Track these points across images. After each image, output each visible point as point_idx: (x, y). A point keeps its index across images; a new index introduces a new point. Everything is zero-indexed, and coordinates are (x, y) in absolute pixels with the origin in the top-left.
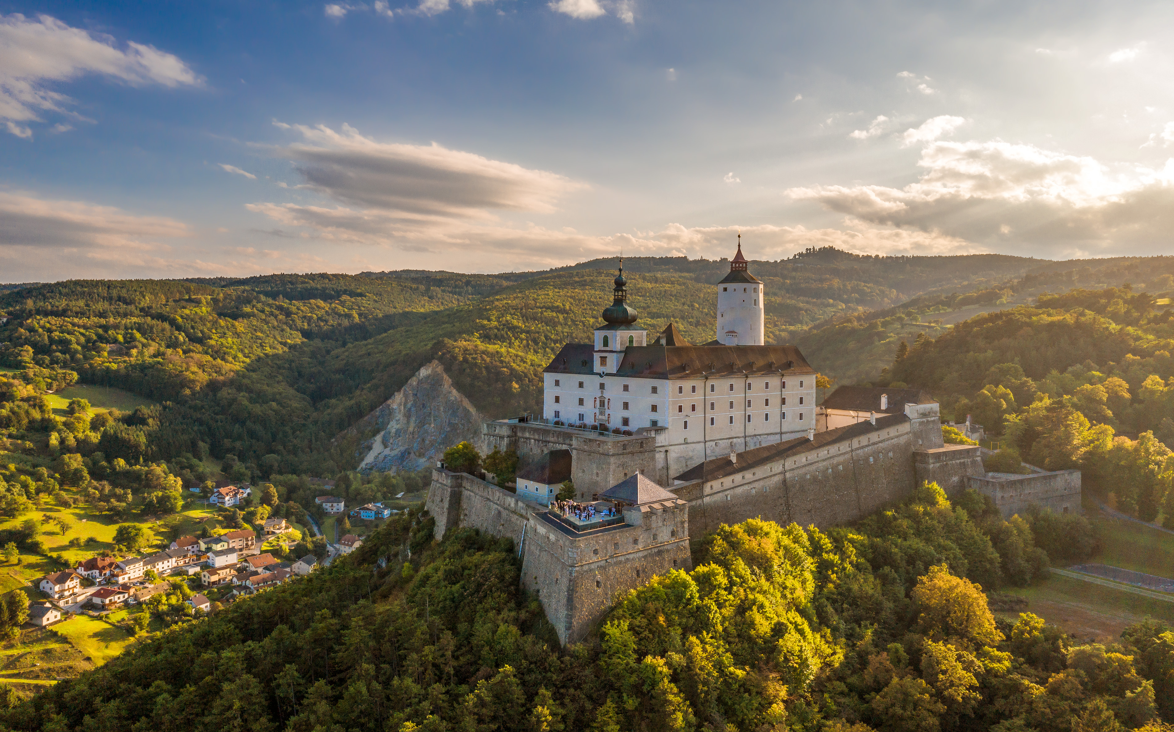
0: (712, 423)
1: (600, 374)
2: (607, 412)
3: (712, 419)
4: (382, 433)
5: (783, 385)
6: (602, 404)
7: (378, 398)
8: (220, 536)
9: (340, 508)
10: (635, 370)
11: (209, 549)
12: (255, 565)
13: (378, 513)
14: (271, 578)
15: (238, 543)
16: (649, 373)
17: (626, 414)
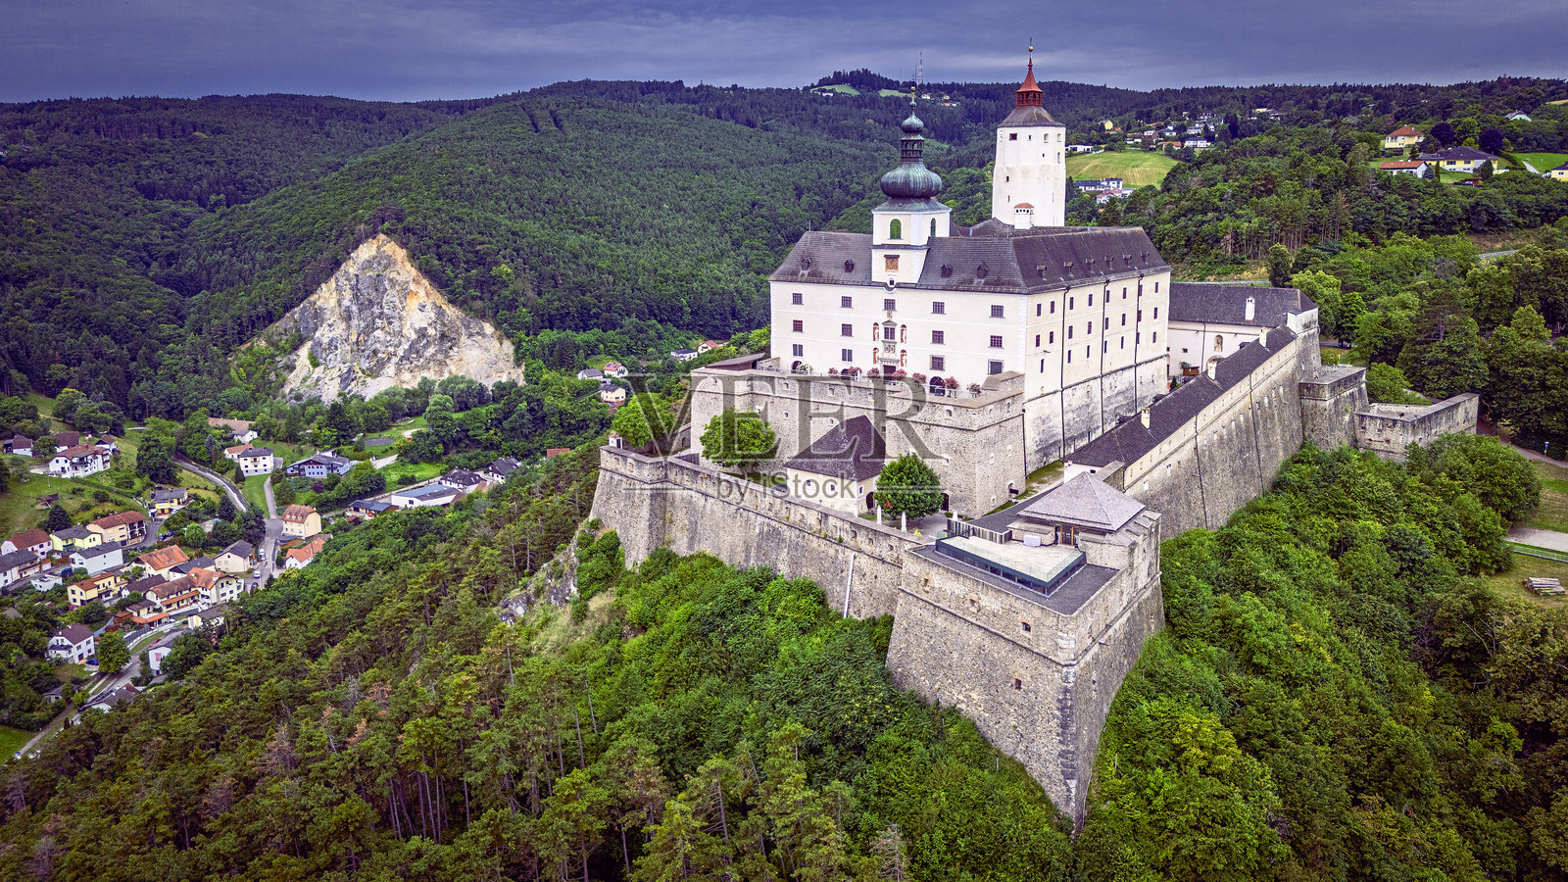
0: (1070, 359)
1: (885, 285)
2: (899, 347)
3: (1070, 352)
5: (1140, 290)
6: (889, 333)
7: (296, 291)
8: (86, 523)
9: (267, 463)
10: (955, 279)
11: (70, 549)
12: (153, 565)
13: (332, 468)
14: (188, 584)
15: (117, 533)
16: (986, 284)
17: (938, 350)
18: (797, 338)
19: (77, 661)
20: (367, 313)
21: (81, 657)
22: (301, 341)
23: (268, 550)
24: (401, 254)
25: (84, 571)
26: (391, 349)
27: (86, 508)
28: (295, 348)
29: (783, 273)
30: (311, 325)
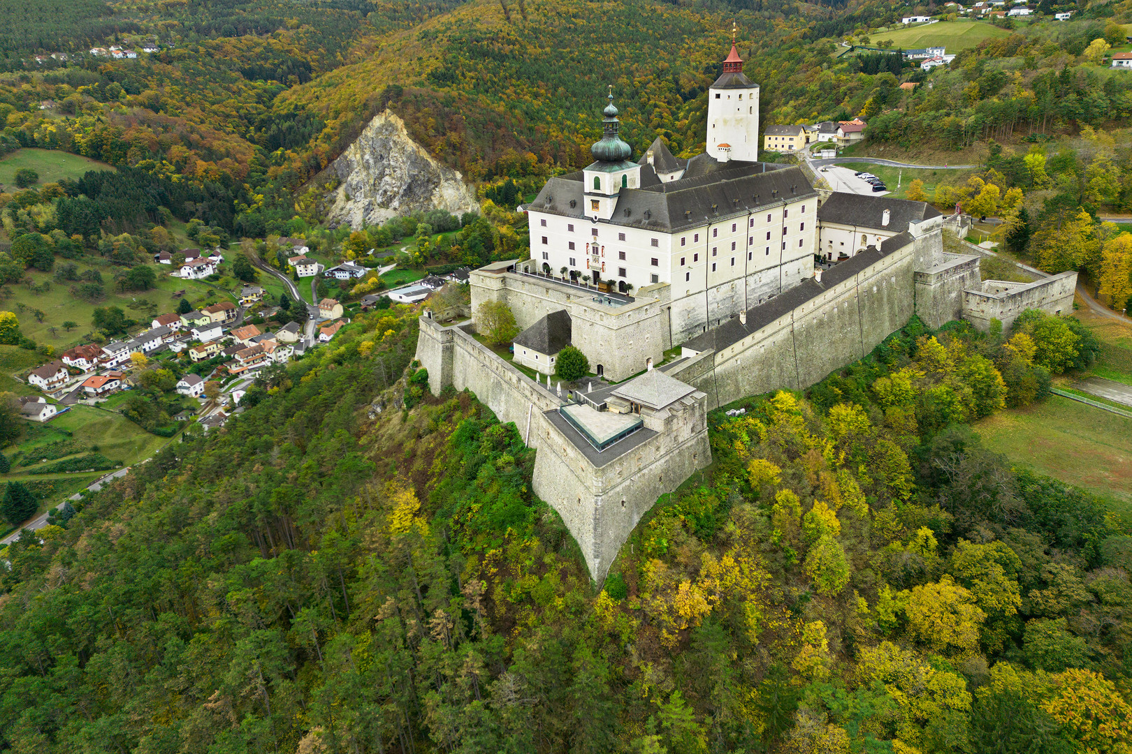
0: (714, 270)
1: (592, 219)
2: (601, 260)
3: (714, 265)
4: (344, 186)
5: (785, 214)
6: (595, 250)
7: (334, 149)
8: (201, 310)
9: (313, 269)
10: (632, 218)
11: (192, 325)
12: (240, 337)
13: (352, 273)
14: (260, 349)
15: (221, 316)
16: (649, 224)
17: (623, 264)
18: (545, 248)
19: (194, 395)
20: (379, 164)
21: (196, 393)
22: (339, 184)
23: (310, 328)
24: (400, 123)
25: (198, 341)
26: (395, 189)
27: (201, 300)
28: (336, 188)
29: (536, 206)
30: (345, 173)
